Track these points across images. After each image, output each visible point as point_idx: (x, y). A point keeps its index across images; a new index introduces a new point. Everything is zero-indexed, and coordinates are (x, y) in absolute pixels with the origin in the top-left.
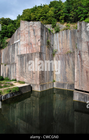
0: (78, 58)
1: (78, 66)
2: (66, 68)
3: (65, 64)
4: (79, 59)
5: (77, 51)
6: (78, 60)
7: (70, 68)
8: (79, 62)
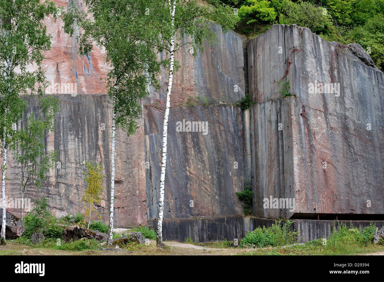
0: (299, 124)
1: (302, 147)
2: (187, 160)
3: (181, 146)
4: (303, 127)
5: (296, 105)
6: (300, 130)
7: (203, 162)
8: (303, 135)
